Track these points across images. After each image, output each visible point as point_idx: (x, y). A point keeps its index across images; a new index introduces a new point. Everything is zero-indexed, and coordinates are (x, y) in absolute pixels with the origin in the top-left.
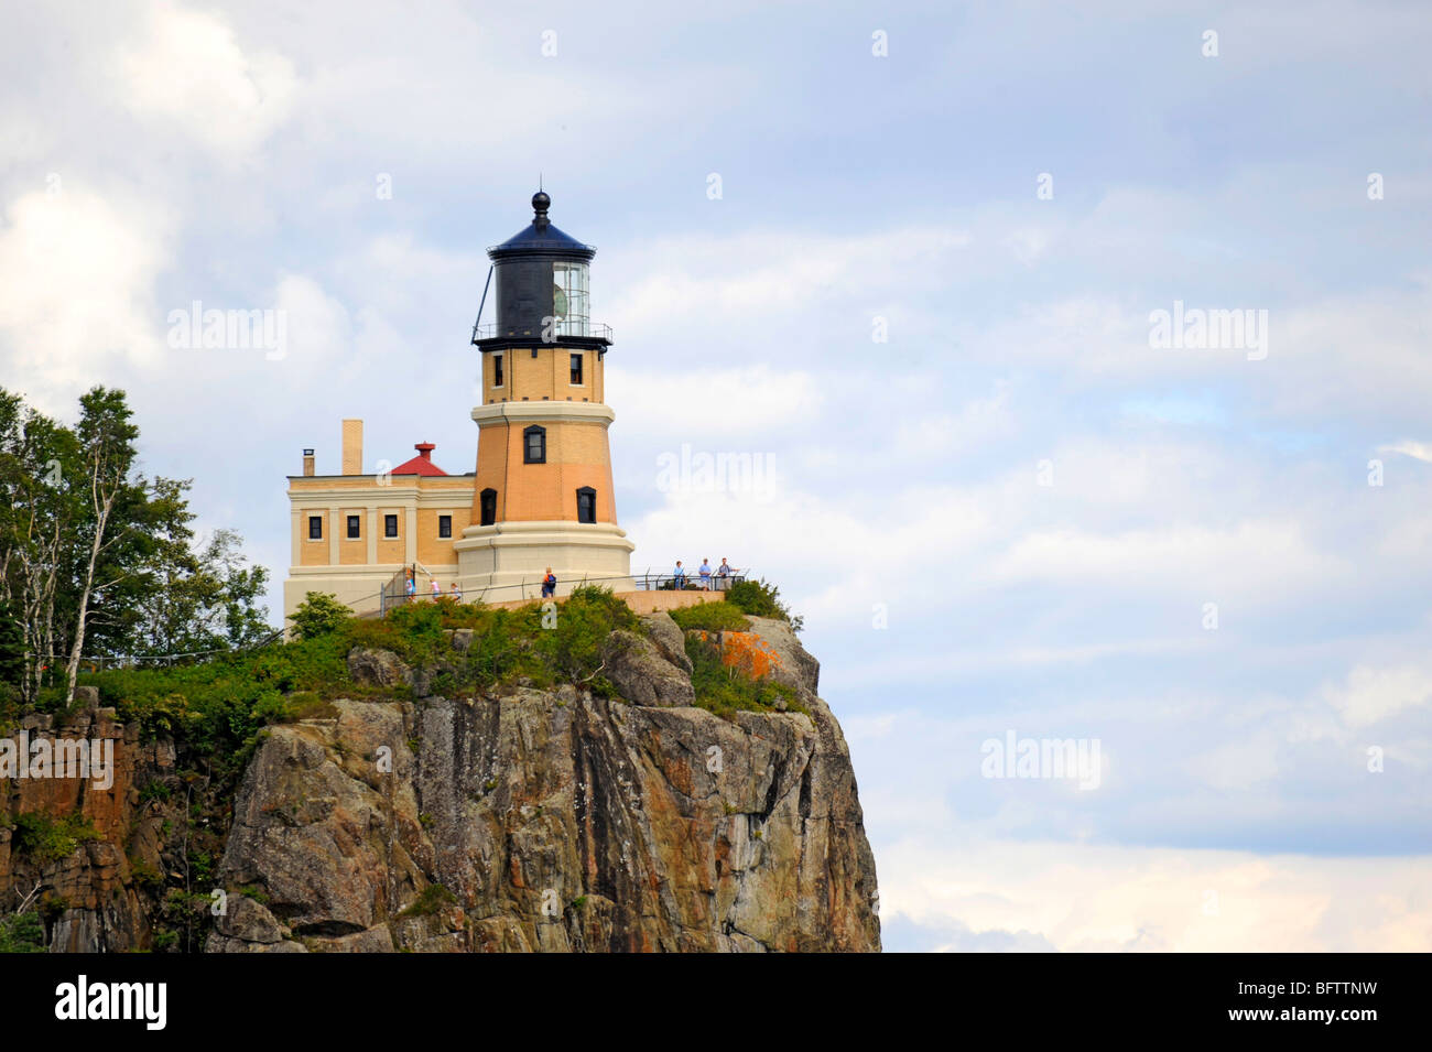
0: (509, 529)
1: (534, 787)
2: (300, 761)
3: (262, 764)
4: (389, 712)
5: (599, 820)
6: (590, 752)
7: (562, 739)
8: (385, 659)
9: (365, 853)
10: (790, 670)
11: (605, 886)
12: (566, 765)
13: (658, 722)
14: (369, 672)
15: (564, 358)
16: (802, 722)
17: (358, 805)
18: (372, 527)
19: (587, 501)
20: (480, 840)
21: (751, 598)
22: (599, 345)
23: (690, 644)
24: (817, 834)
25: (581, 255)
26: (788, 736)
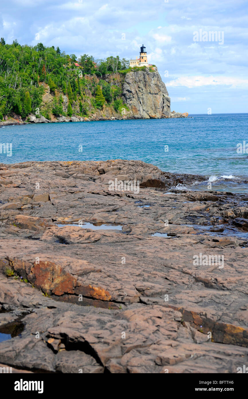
0: (141, 62)
1: (141, 76)
2: (128, 75)
3: (126, 76)
4: (133, 73)
5: (144, 78)
6: (144, 75)
7: (142, 74)
8: (133, 70)
9: (131, 80)
10: (155, 70)
11: (145, 81)
12: (142, 75)
13: (147, 73)
14: (132, 71)
15: (144, 53)
16: (155, 73)
17: (131, 78)
18: (134, 62)
19: (145, 61)
20: (138, 79)
21: (154, 66)
22: (146, 52)
23: (150, 69)
24: (156, 78)
25: (145, 48)
26: (154, 73)
